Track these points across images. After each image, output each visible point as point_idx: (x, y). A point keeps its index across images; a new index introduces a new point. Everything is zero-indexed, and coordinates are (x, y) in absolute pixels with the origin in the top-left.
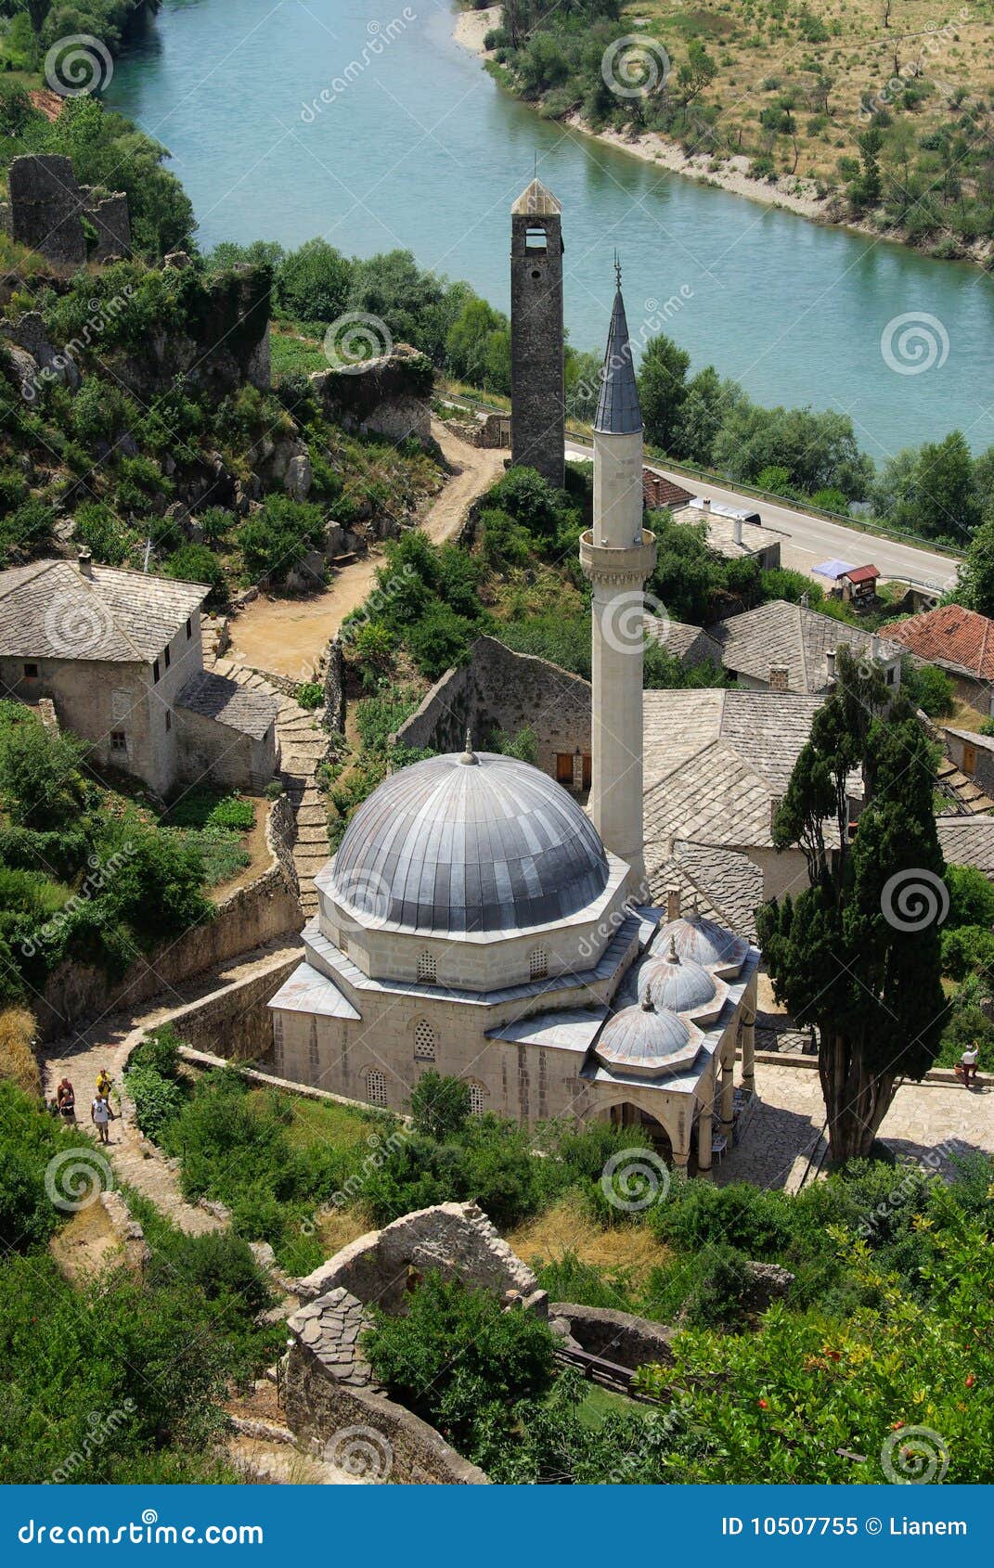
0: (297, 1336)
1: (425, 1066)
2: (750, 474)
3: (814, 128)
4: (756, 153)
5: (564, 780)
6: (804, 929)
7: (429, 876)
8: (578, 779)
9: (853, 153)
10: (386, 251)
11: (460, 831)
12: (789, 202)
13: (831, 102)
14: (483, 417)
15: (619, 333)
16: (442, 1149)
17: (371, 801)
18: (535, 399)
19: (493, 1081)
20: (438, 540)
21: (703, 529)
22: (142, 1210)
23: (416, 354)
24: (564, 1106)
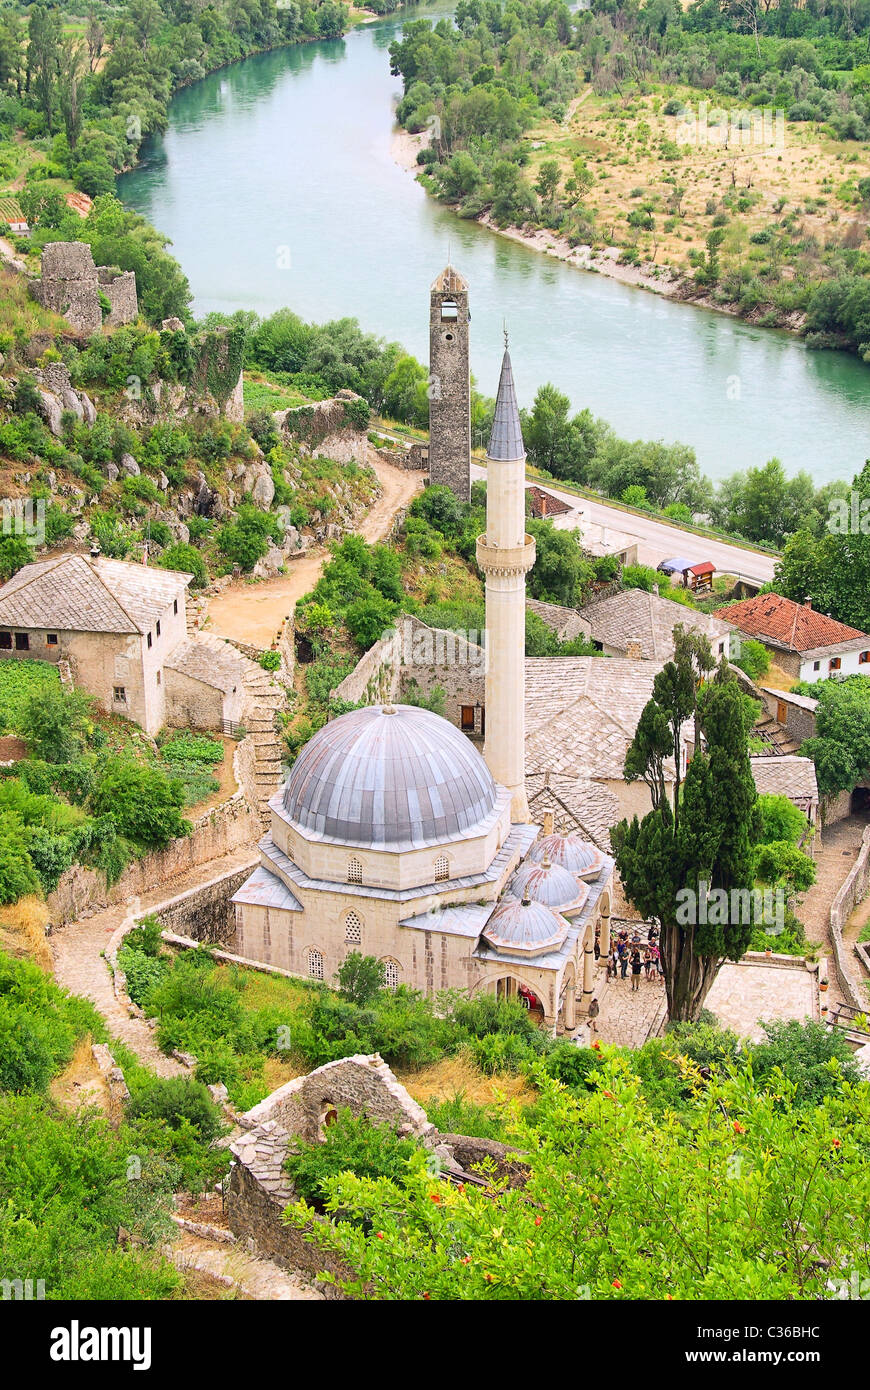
0: (237, 1159)
1: (351, 948)
2: (616, 490)
3: (669, 227)
4: (624, 245)
5: (467, 726)
6: (647, 841)
7: (357, 800)
8: (478, 725)
9: (700, 246)
10: (337, 320)
11: (382, 765)
12: (650, 283)
13: (683, 207)
14: (409, 446)
15: (505, 384)
16: (361, 1012)
17: (313, 741)
18: (447, 433)
19: (406, 959)
20: (371, 541)
21: (576, 534)
22: (124, 1061)
23: (357, 398)
24: (459, 978)
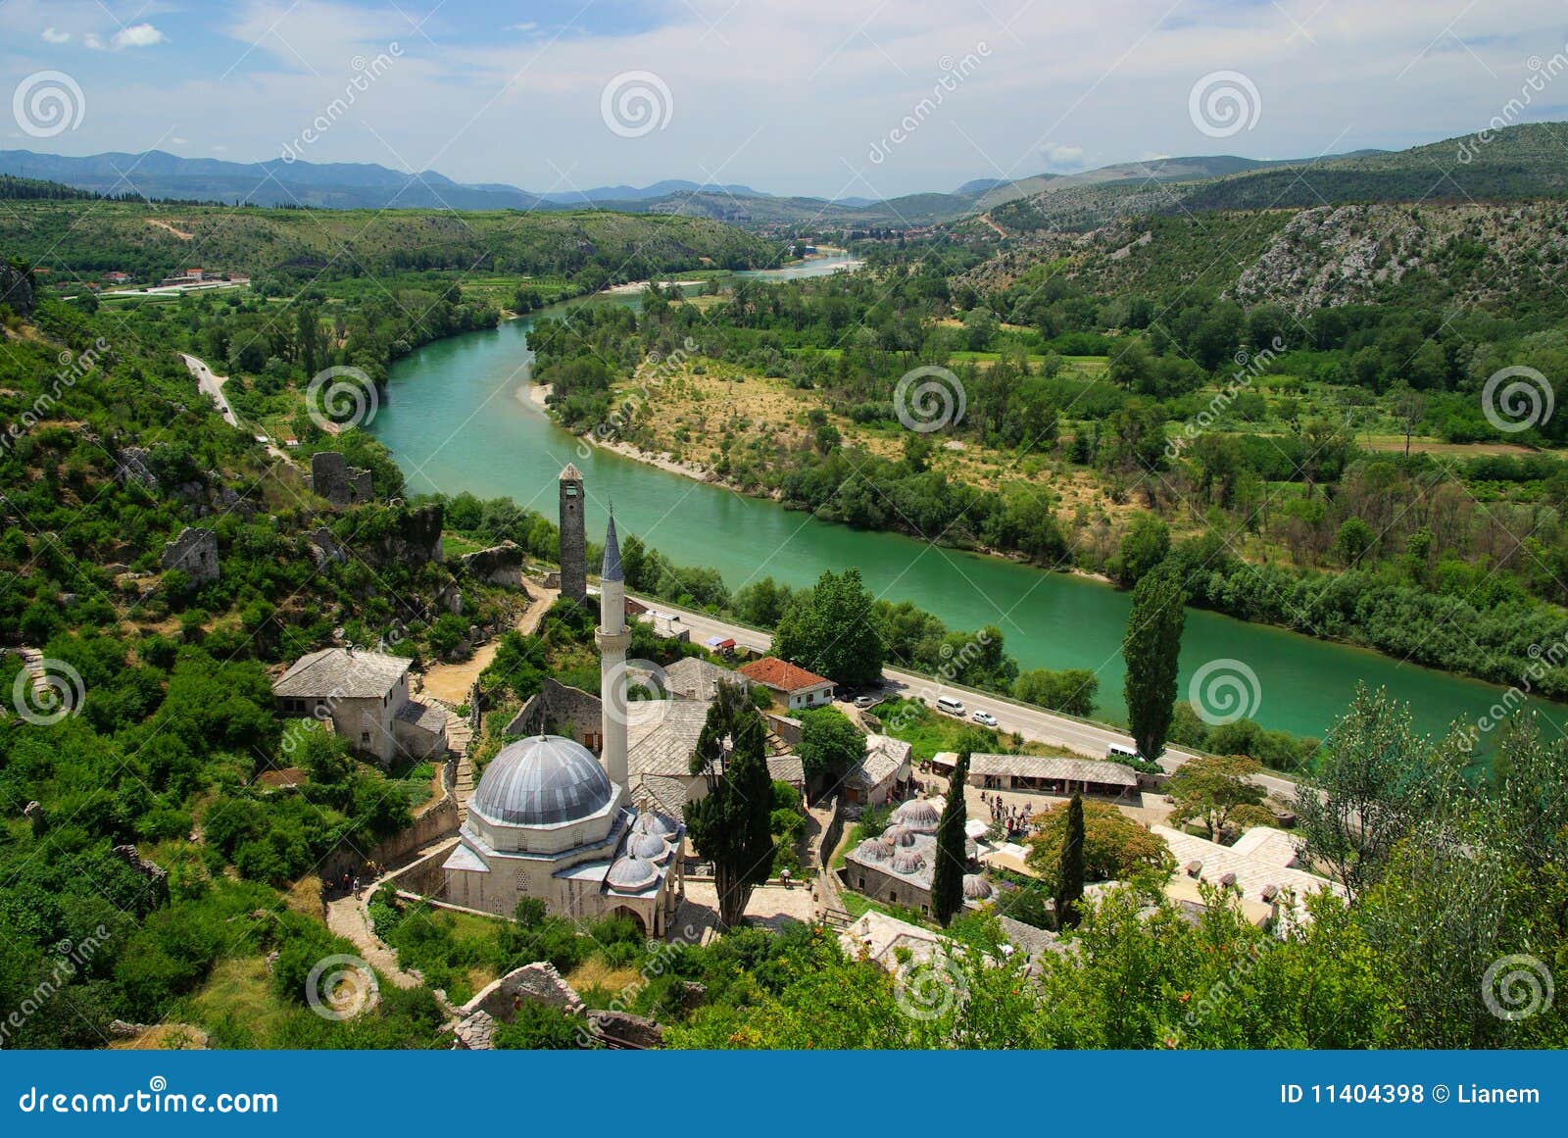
0: (459, 1038)
1: (522, 893)
2: (674, 598)
3: (699, 440)
4: (672, 451)
5: (589, 747)
6: (706, 813)
7: (523, 797)
8: (596, 746)
9: (717, 451)
10: (499, 497)
11: (539, 774)
12: (688, 473)
13: (706, 428)
14: (547, 574)
15: (612, 535)
16: (532, 935)
17: (494, 761)
18: (572, 565)
19: (557, 898)
20: (526, 633)
21: (653, 624)
22: (380, 978)
23: (514, 545)
24: (591, 909)
